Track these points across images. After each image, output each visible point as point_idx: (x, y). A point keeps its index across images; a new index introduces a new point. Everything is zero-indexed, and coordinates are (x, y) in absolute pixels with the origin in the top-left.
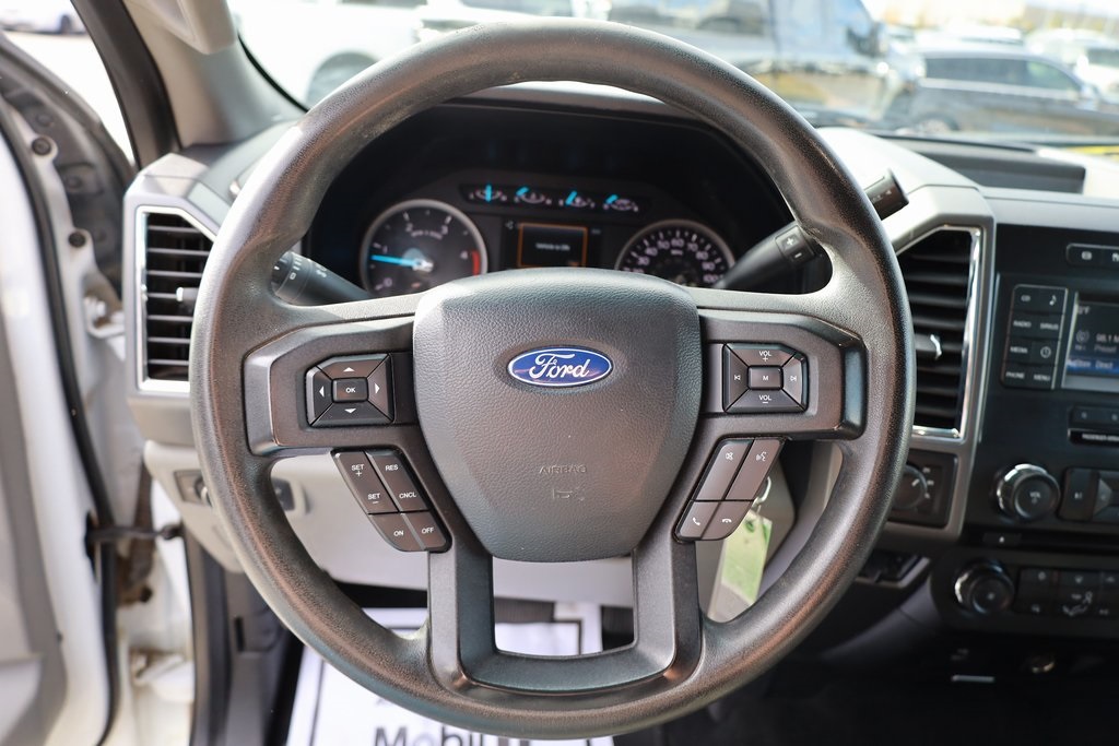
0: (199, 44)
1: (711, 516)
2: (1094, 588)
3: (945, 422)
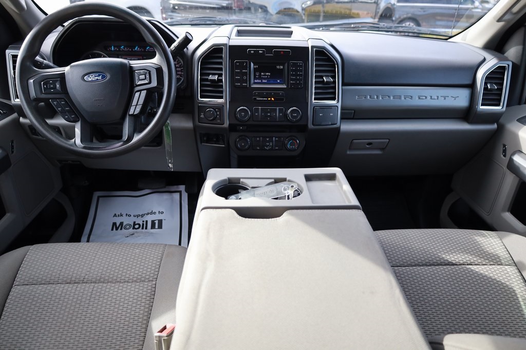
0: (16, 11)
1: (135, 109)
2: (272, 142)
3: (221, 97)
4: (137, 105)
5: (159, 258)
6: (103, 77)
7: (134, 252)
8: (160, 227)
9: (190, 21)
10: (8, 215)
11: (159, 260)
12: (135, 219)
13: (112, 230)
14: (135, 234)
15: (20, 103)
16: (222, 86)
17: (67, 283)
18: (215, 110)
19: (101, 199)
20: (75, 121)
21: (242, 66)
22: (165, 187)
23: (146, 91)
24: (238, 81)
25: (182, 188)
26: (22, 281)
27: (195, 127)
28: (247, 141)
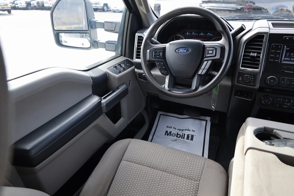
0: (146, 13)
1: (202, 71)
2: (290, 103)
3: (257, 68)
4: (204, 69)
5: (202, 166)
6: (187, 51)
7: (187, 158)
8: (192, 139)
9: (233, 18)
10: (122, 118)
11: (202, 168)
12: (178, 131)
13: (165, 135)
14: (178, 140)
15: (141, 61)
16: (259, 61)
17: (149, 167)
18: (251, 76)
19: (161, 116)
20: (166, 75)
21: (277, 48)
22: (199, 117)
23: (211, 61)
24: (272, 58)
25: (208, 119)
26: (127, 158)
27: (233, 86)
28: (270, 99)
